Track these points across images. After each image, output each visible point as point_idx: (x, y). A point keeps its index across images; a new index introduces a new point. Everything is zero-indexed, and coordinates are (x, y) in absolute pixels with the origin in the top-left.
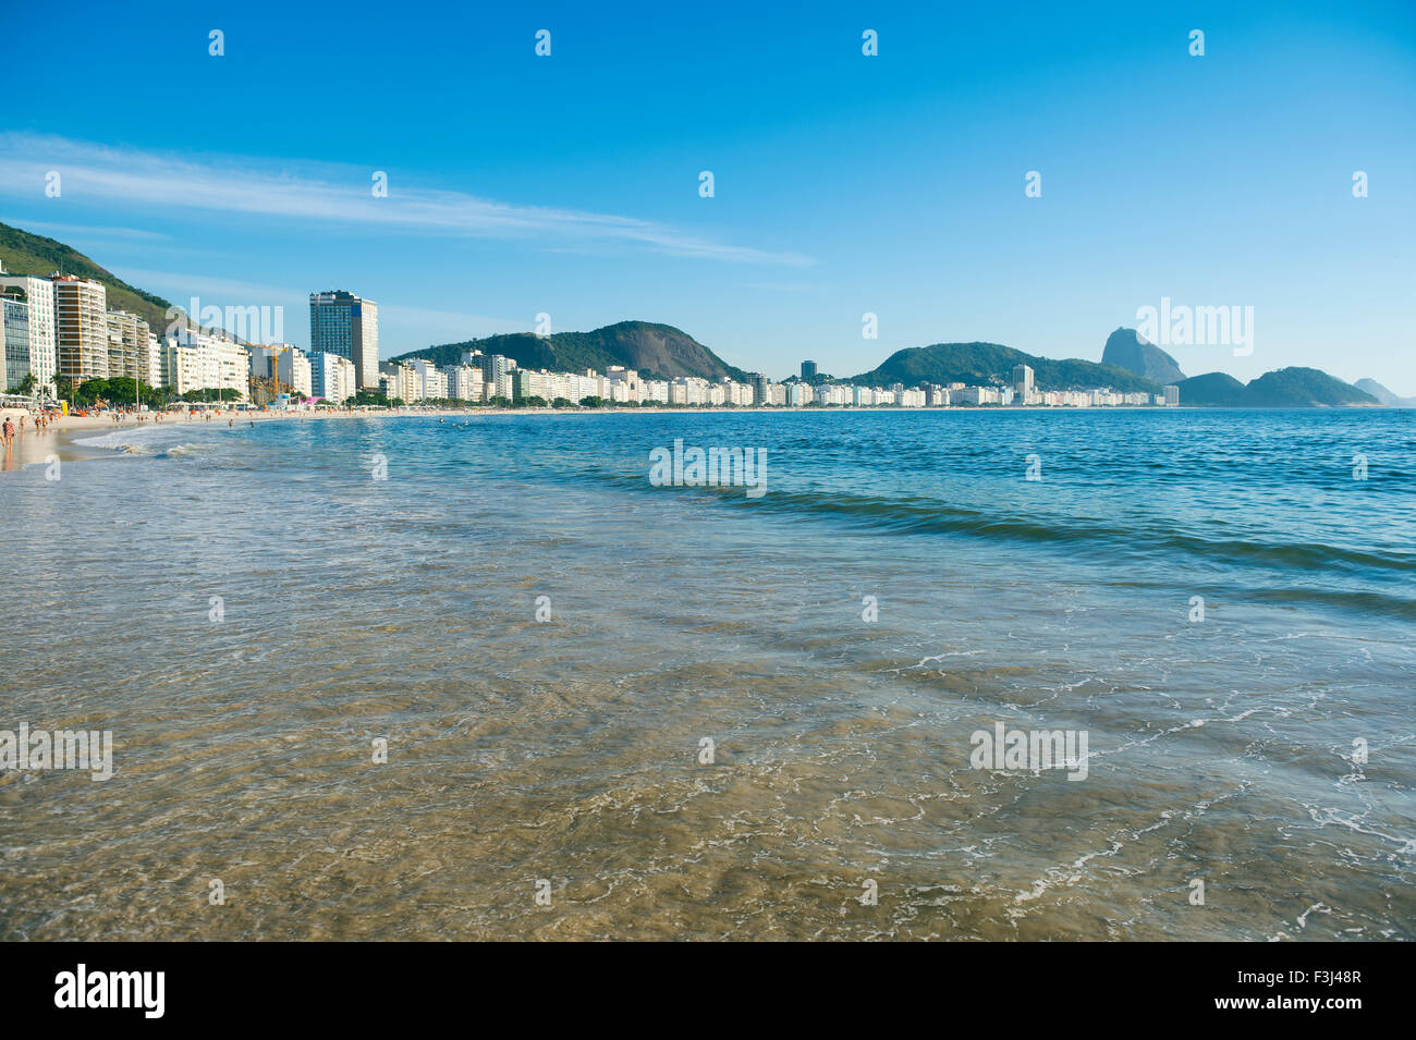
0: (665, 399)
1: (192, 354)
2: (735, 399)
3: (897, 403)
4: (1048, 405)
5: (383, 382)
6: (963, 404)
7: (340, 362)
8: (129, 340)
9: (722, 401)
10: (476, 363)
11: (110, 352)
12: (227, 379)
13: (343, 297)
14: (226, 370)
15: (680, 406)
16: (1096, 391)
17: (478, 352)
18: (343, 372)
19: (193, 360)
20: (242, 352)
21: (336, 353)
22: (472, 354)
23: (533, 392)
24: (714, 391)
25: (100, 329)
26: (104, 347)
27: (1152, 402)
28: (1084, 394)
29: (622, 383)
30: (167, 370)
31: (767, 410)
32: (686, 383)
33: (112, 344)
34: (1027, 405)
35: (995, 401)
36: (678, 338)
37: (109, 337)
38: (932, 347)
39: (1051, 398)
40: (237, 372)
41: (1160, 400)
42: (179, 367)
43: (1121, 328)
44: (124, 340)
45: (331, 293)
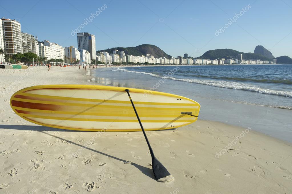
0: (160, 63)
1: (48, 48)
2: (175, 63)
3: (212, 64)
4: (247, 64)
5: (97, 58)
6: (227, 63)
7: (87, 52)
8: (29, 43)
9: (172, 63)
10: (117, 53)
11: (23, 46)
12: (58, 56)
13: (86, 34)
14: (58, 54)
15: (163, 64)
16: (257, 60)
17: (117, 51)
18: (87, 55)
19: (49, 50)
20: (62, 48)
21: (86, 50)
22: (116, 51)
23: (131, 61)
24: (170, 61)
25: (19, 38)
26: (21, 44)
27: (270, 63)
28: (255, 61)
29: (150, 59)
30: (41, 53)
31: (183, 65)
32: (164, 59)
33: (24, 44)
34: (241, 64)
35: (234, 63)
36: (156, 48)
37: (23, 41)
38: (216, 50)
39: (247, 62)
40: (61, 55)
41: (272, 62)
42: (45, 52)
43: (259, 45)
44: (28, 42)
45: (83, 33)
